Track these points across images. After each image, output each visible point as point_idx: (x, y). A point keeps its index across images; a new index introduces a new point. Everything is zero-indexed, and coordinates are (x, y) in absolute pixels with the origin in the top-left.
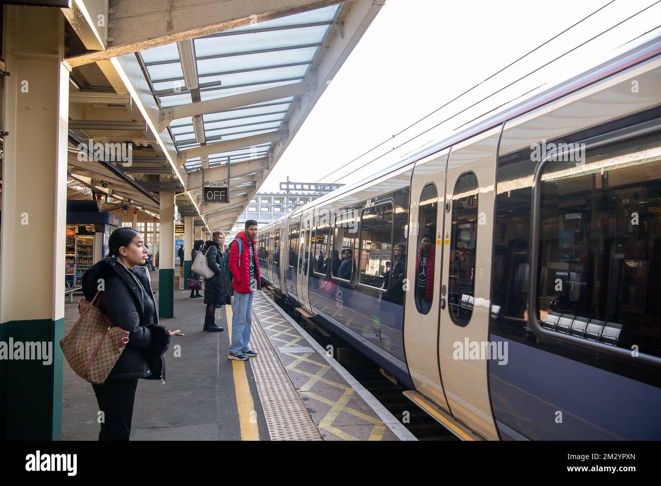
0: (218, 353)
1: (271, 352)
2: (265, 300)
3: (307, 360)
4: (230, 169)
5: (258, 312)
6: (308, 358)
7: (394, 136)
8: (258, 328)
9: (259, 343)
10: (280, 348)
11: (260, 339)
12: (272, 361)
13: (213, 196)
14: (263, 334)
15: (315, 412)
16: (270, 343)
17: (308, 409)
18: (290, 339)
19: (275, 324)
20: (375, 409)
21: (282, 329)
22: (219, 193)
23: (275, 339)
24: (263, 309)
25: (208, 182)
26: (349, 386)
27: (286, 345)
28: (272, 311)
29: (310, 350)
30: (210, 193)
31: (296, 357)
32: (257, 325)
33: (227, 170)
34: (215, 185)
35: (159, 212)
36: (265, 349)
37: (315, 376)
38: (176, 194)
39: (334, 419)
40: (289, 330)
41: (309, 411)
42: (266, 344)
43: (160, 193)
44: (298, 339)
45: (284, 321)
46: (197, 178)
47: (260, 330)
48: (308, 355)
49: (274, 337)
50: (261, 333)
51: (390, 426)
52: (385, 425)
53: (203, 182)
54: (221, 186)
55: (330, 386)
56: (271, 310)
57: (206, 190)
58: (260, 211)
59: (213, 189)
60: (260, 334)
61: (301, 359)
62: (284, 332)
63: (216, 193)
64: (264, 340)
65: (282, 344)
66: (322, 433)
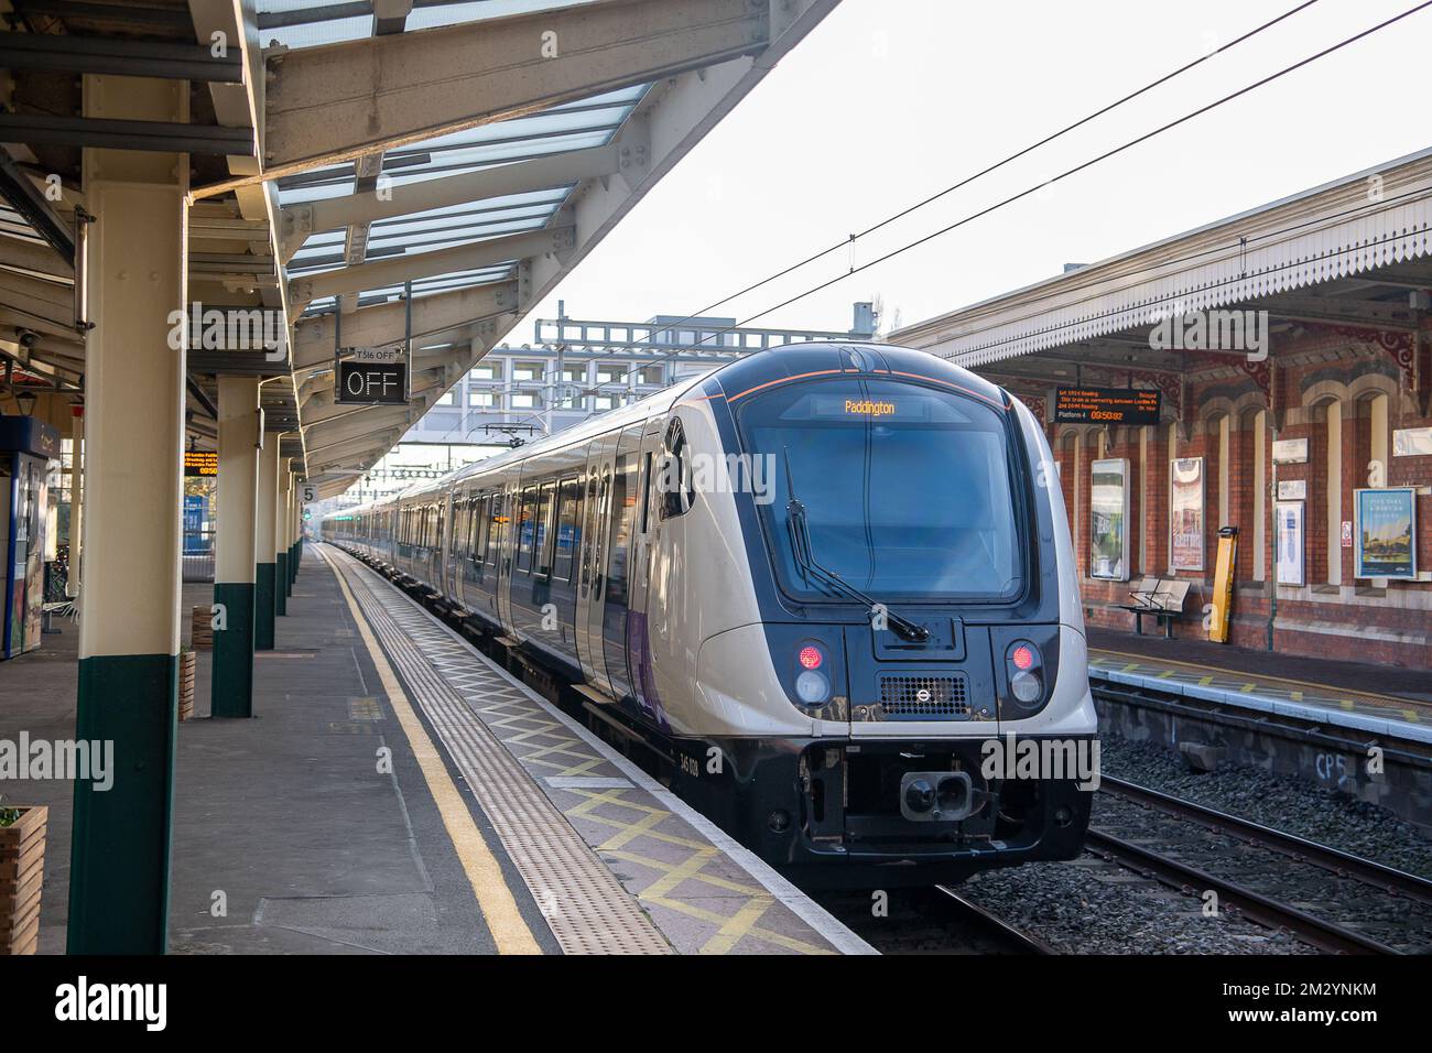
0: (397, 787)
1: (526, 787)
2: (495, 679)
3: (616, 801)
4: (412, 313)
5: (483, 705)
6: (618, 798)
7: (853, 238)
8: (487, 739)
9: (496, 769)
10: (549, 780)
11: (496, 762)
12: (532, 802)
13: (365, 386)
14: (503, 753)
15: (629, 879)
16: (522, 770)
17: (616, 875)
18: (573, 762)
19: (532, 733)
20: (759, 877)
21: (550, 743)
22: (379, 379)
23: (535, 761)
24: (493, 698)
25: (353, 349)
26: (710, 843)
27: (563, 774)
28: (521, 704)
29: (624, 784)
30: (356, 378)
31: (590, 794)
32: (483, 733)
33: (405, 314)
34: (371, 355)
35: (215, 432)
36: (511, 781)
37: (633, 827)
38: (264, 378)
39: (670, 888)
40: (570, 744)
41: (618, 877)
42: (514, 771)
43: (218, 376)
44: (594, 762)
45: (553, 725)
46: (319, 336)
47: (492, 744)
48: (618, 793)
49: (531, 758)
50: (497, 750)
51: (784, 901)
52: (773, 897)
53: (338, 345)
54: (386, 361)
55: (666, 844)
56: (516, 701)
57: (346, 369)
58: (465, 404)
59: (364, 368)
60: (494, 752)
61: (600, 799)
62: (558, 749)
63: (373, 378)
64: (508, 764)
65: (554, 772)
66: (643, 905)
